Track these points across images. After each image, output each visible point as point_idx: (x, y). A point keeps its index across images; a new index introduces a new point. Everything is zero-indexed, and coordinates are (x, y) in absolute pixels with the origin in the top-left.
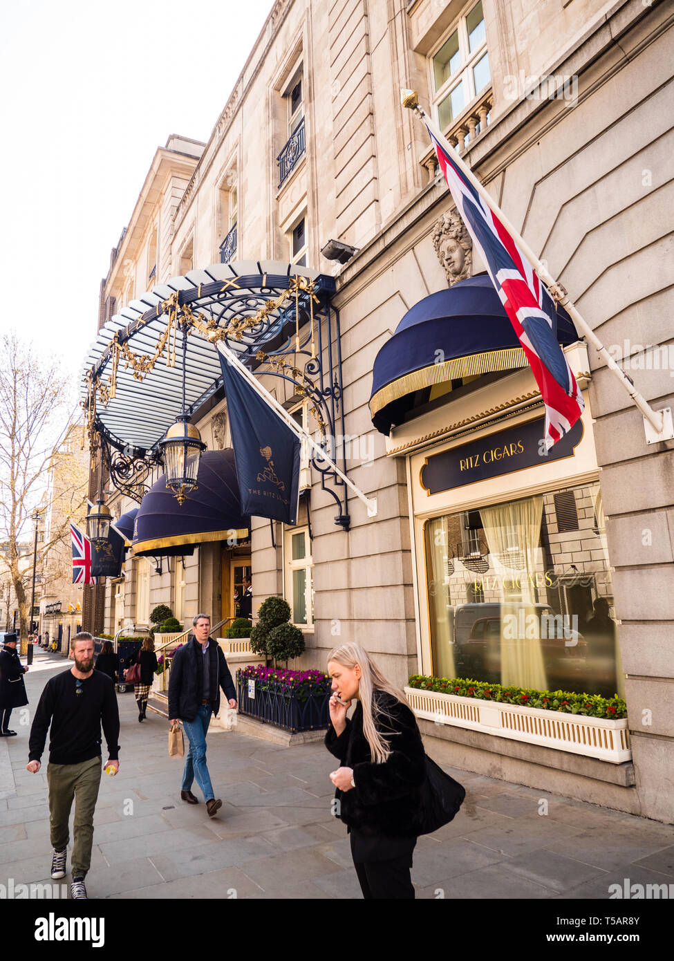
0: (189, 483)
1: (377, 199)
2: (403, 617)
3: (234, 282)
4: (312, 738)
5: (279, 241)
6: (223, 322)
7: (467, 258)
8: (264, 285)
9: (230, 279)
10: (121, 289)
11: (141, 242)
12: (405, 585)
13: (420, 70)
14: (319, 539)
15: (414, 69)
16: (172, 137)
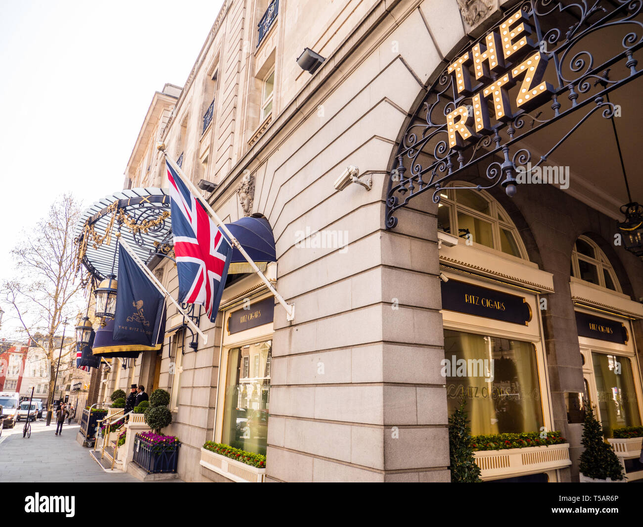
0: (110, 316)
1: (230, 157)
2: (208, 406)
3: (147, 199)
4: (159, 478)
5: (198, 167)
6: (139, 222)
7: (251, 204)
8: (163, 202)
9: (145, 197)
10: (134, 174)
11: (147, 146)
12: (212, 387)
13: (257, 89)
14: (187, 355)
15: (253, 88)
16: (167, 85)
